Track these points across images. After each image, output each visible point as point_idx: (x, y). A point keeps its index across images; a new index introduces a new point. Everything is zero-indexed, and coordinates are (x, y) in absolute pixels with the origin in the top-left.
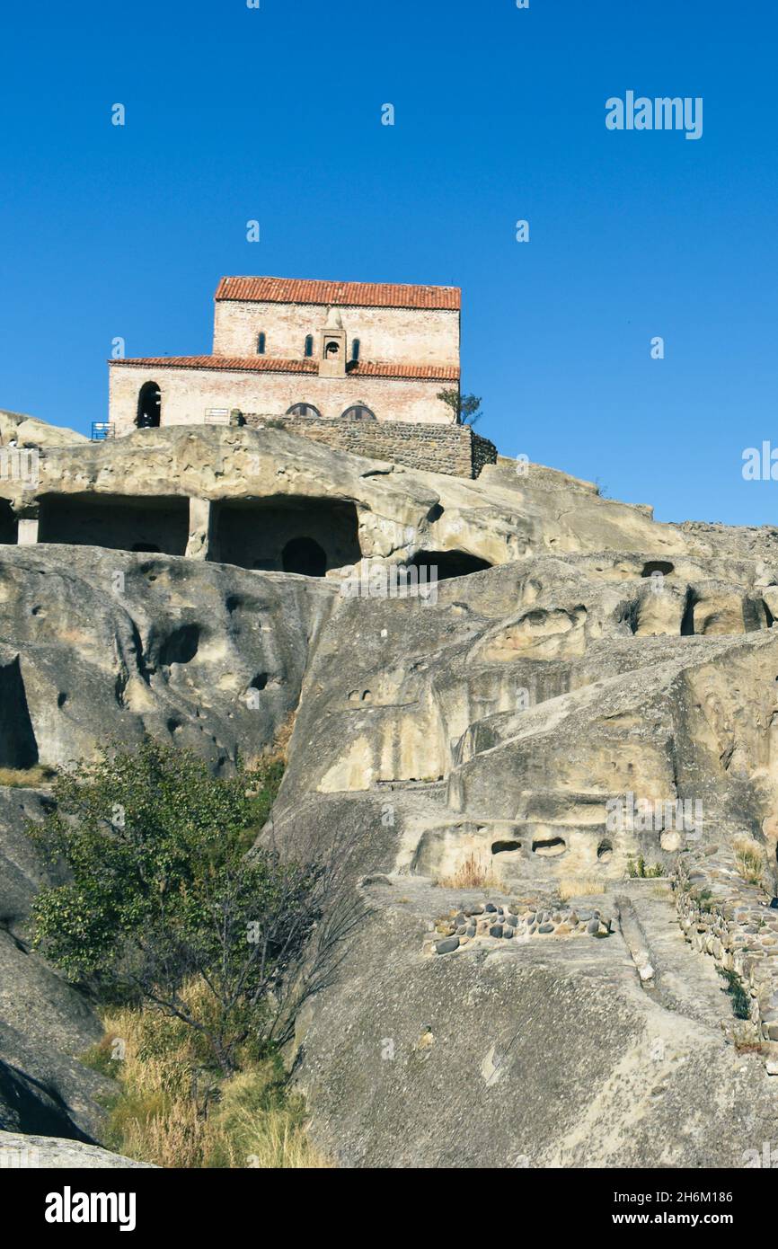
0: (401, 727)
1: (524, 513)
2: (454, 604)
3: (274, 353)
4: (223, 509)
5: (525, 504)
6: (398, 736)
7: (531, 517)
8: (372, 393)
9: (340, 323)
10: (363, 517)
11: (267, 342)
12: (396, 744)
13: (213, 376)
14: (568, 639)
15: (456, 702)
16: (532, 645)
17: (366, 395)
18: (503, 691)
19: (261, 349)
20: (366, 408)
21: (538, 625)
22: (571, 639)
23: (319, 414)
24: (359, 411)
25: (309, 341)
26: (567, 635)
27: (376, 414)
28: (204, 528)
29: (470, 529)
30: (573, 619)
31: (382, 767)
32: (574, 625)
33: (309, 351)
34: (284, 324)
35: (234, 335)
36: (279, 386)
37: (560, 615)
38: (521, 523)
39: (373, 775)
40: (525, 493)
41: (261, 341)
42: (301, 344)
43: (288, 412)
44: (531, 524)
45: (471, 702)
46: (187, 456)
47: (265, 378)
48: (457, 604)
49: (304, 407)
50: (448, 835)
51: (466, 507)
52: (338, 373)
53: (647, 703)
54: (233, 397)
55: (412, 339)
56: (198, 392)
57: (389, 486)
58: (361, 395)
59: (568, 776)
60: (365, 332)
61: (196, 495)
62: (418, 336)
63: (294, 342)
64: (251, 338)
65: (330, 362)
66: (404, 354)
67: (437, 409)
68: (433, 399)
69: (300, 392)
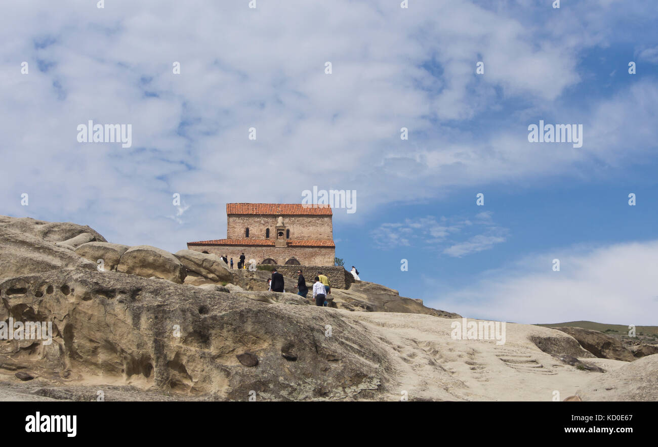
3: (253, 237)
5: (369, 299)
8: (298, 254)
9: (283, 223)
11: (250, 232)
13: (231, 249)
17: (296, 255)
19: (247, 235)
20: (296, 260)
23: (276, 263)
24: (293, 261)
25: (268, 230)
27: (300, 262)
33: (268, 236)
34: (257, 224)
35: (236, 230)
36: (259, 252)
40: (368, 295)
41: (247, 231)
42: (264, 232)
43: (261, 263)
47: (253, 248)
49: (269, 260)
51: (344, 301)
52: (283, 245)
55: (311, 228)
58: (294, 255)
60: (291, 226)
62: (314, 227)
63: (261, 231)
64: (243, 231)
65: (280, 241)
66: (309, 235)
67: (326, 260)
68: (325, 255)
69: (268, 254)
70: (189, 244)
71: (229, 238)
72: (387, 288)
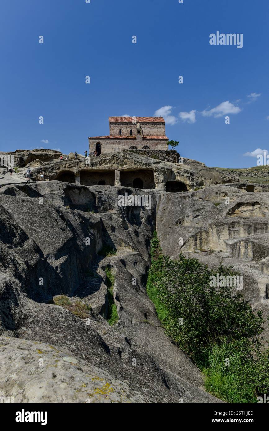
0: (202, 234)
1: (191, 171)
2: (199, 198)
3: (124, 134)
4: (122, 173)
6: (201, 237)
7: (193, 172)
8: (148, 143)
9: (140, 126)
10: (155, 174)
11: (122, 132)
13: (112, 141)
15: (224, 230)
16: (239, 212)
18: (241, 227)
20: (147, 146)
23: (137, 148)
24: (146, 147)
25: (131, 130)
27: (150, 148)
28: (119, 178)
33: (131, 134)
34: (126, 128)
35: (114, 131)
36: (127, 142)
40: (190, 166)
41: (120, 131)
42: (129, 132)
43: (130, 148)
44: (193, 174)
45: (229, 230)
46: (114, 160)
47: (124, 141)
48: (200, 198)
49: (133, 147)
52: (141, 138)
54: (117, 145)
55: (154, 130)
56: (109, 144)
57: (160, 166)
58: (146, 144)
60: (144, 128)
61: (116, 170)
62: (156, 129)
63: (128, 131)
64: (118, 131)
65: (139, 136)
66: (153, 133)
67: (163, 146)
68: (163, 144)
69: (133, 143)
70: (90, 139)
71: (111, 135)
72: (199, 162)
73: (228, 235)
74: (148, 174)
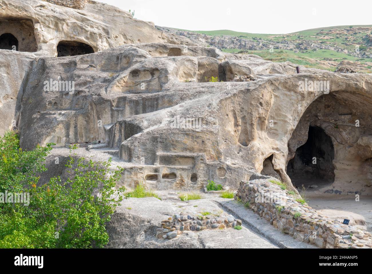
0: (78, 120)
1: (104, 25)
6: (76, 123)
7: (107, 27)
10: (37, 26)
12: (76, 127)
14: (151, 83)
15: (105, 110)
16: (134, 85)
18: (126, 105)
21: (136, 76)
22: (152, 83)
26: (150, 81)
29: (82, 31)
30: (152, 74)
31: (70, 137)
32: (153, 77)
37: (146, 72)
38: (104, 29)
39: (66, 140)
44: (108, 30)
45: (112, 110)
50: (126, 173)
53: (207, 114)
59: (176, 146)
73: (110, 118)
74: (26, 27)
